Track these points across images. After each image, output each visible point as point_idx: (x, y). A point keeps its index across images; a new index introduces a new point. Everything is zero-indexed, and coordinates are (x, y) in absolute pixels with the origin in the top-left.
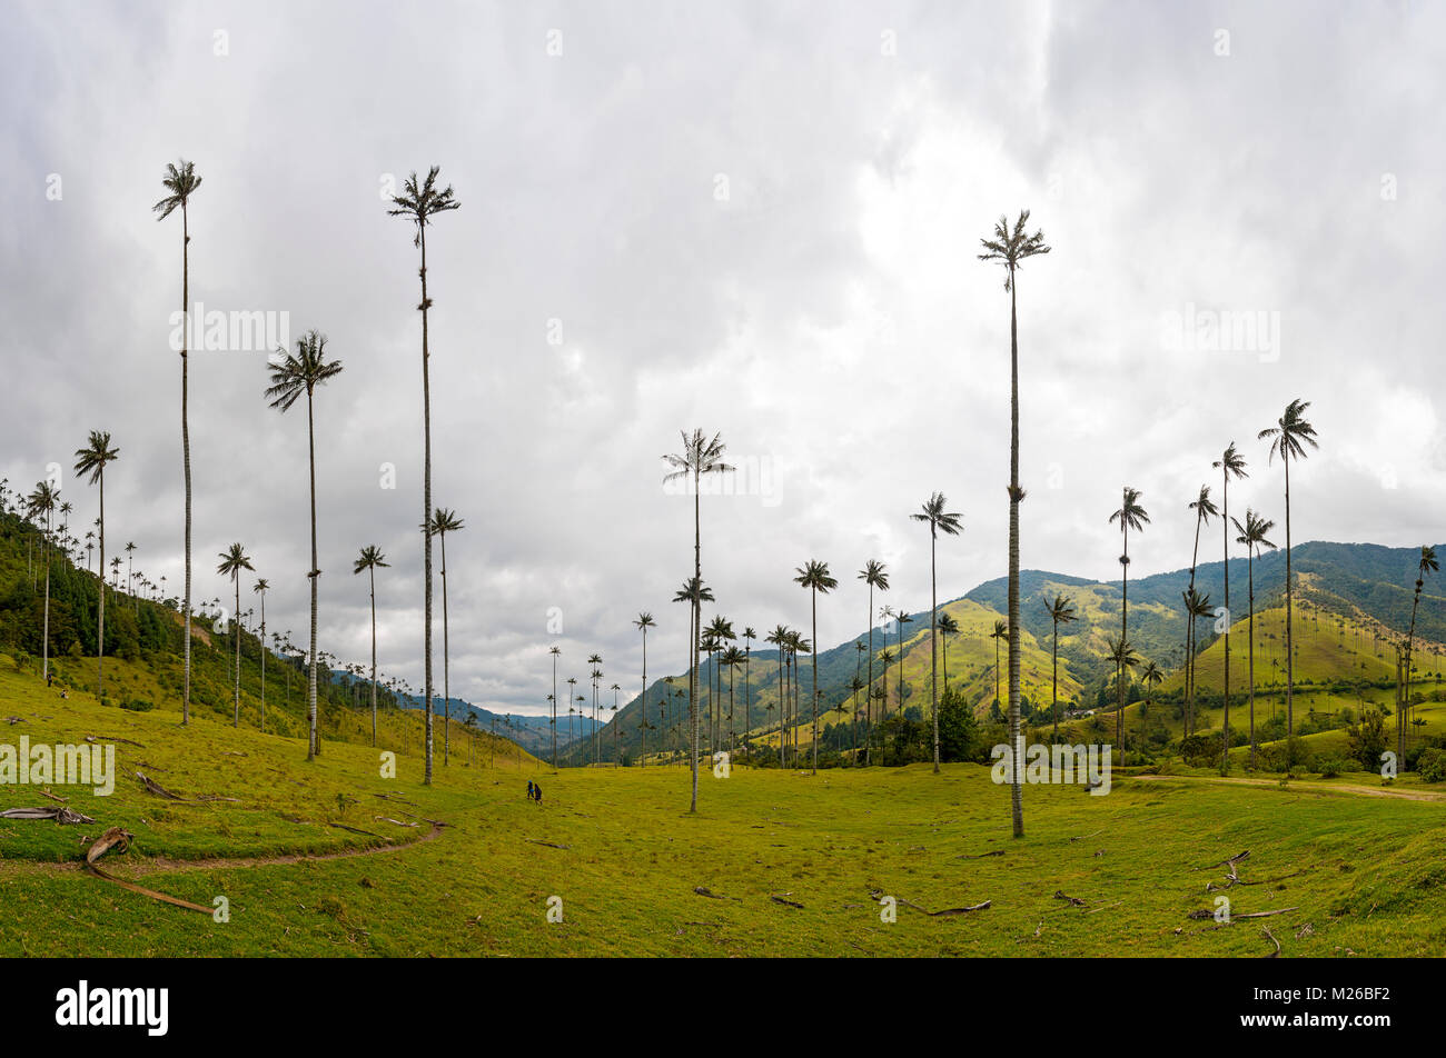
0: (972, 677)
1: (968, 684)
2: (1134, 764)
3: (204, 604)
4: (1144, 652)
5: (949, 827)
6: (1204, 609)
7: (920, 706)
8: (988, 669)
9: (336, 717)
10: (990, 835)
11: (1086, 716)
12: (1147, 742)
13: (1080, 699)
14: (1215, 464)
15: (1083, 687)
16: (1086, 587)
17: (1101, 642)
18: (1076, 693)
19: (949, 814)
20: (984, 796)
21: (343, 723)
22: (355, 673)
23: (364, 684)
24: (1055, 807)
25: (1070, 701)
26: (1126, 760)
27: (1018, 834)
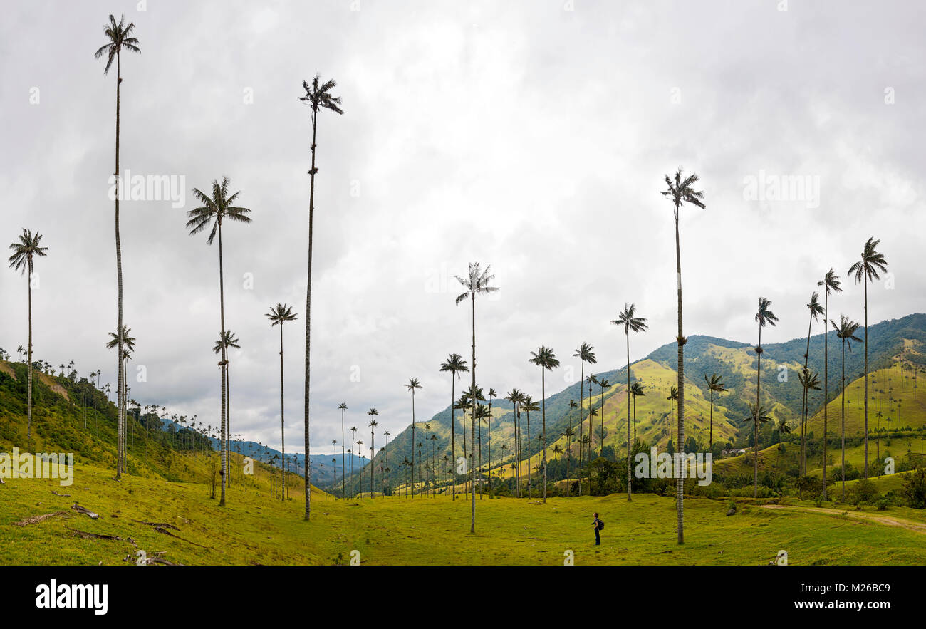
0: (653, 422)
1: (650, 428)
2: (764, 496)
3: (62, 366)
4: (786, 401)
5: (640, 538)
6: (815, 384)
7: (613, 446)
8: (665, 415)
9: (167, 459)
10: (665, 542)
11: (740, 454)
12: (785, 475)
13: (735, 440)
14: (820, 284)
15: (737, 430)
16: (741, 349)
17: (752, 394)
18: (732, 435)
19: (639, 530)
20: (661, 518)
21: (173, 462)
22: (179, 423)
23: (186, 431)
24: (706, 527)
25: (727, 441)
26: (758, 493)
27: (681, 542)
